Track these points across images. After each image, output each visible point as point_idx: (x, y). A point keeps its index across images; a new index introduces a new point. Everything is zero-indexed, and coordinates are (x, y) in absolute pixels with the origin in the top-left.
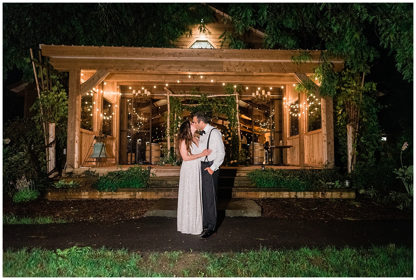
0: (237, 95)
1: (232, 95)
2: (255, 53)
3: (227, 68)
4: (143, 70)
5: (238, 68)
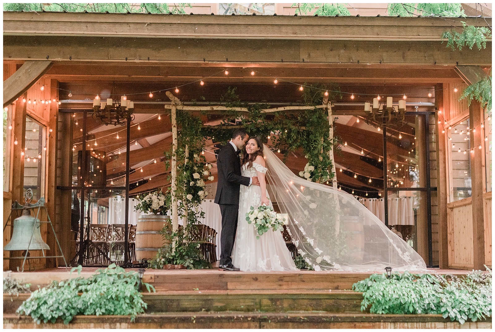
0: (329, 107)
1: (318, 107)
2: (369, 23)
3: (309, 55)
4: (126, 59)
5: (331, 53)
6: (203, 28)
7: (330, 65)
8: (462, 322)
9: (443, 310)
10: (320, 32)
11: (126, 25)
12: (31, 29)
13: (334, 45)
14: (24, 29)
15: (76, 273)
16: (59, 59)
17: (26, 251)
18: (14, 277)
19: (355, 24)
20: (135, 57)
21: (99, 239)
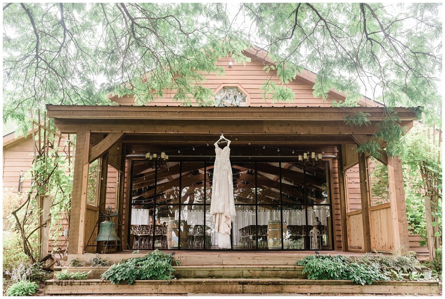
2: (303, 111)
3: (269, 129)
4: (166, 132)
5: (281, 128)
6: (209, 114)
7: (280, 134)
8: (363, 284)
9: (351, 277)
10: (275, 116)
11: (166, 113)
12: (113, 115)
13: (282, 123)
14: (109, 115)
15: (136, 254)
16: (128, 132)
17: (107, 241)
18: (100, 257)
19: (295, 111)
20: (170, 130)
21: (146, 233)
